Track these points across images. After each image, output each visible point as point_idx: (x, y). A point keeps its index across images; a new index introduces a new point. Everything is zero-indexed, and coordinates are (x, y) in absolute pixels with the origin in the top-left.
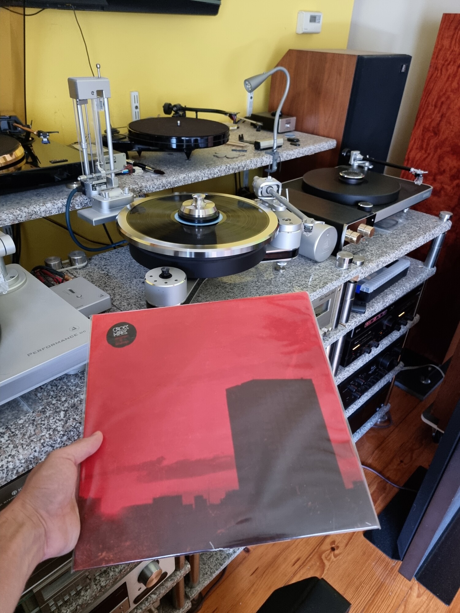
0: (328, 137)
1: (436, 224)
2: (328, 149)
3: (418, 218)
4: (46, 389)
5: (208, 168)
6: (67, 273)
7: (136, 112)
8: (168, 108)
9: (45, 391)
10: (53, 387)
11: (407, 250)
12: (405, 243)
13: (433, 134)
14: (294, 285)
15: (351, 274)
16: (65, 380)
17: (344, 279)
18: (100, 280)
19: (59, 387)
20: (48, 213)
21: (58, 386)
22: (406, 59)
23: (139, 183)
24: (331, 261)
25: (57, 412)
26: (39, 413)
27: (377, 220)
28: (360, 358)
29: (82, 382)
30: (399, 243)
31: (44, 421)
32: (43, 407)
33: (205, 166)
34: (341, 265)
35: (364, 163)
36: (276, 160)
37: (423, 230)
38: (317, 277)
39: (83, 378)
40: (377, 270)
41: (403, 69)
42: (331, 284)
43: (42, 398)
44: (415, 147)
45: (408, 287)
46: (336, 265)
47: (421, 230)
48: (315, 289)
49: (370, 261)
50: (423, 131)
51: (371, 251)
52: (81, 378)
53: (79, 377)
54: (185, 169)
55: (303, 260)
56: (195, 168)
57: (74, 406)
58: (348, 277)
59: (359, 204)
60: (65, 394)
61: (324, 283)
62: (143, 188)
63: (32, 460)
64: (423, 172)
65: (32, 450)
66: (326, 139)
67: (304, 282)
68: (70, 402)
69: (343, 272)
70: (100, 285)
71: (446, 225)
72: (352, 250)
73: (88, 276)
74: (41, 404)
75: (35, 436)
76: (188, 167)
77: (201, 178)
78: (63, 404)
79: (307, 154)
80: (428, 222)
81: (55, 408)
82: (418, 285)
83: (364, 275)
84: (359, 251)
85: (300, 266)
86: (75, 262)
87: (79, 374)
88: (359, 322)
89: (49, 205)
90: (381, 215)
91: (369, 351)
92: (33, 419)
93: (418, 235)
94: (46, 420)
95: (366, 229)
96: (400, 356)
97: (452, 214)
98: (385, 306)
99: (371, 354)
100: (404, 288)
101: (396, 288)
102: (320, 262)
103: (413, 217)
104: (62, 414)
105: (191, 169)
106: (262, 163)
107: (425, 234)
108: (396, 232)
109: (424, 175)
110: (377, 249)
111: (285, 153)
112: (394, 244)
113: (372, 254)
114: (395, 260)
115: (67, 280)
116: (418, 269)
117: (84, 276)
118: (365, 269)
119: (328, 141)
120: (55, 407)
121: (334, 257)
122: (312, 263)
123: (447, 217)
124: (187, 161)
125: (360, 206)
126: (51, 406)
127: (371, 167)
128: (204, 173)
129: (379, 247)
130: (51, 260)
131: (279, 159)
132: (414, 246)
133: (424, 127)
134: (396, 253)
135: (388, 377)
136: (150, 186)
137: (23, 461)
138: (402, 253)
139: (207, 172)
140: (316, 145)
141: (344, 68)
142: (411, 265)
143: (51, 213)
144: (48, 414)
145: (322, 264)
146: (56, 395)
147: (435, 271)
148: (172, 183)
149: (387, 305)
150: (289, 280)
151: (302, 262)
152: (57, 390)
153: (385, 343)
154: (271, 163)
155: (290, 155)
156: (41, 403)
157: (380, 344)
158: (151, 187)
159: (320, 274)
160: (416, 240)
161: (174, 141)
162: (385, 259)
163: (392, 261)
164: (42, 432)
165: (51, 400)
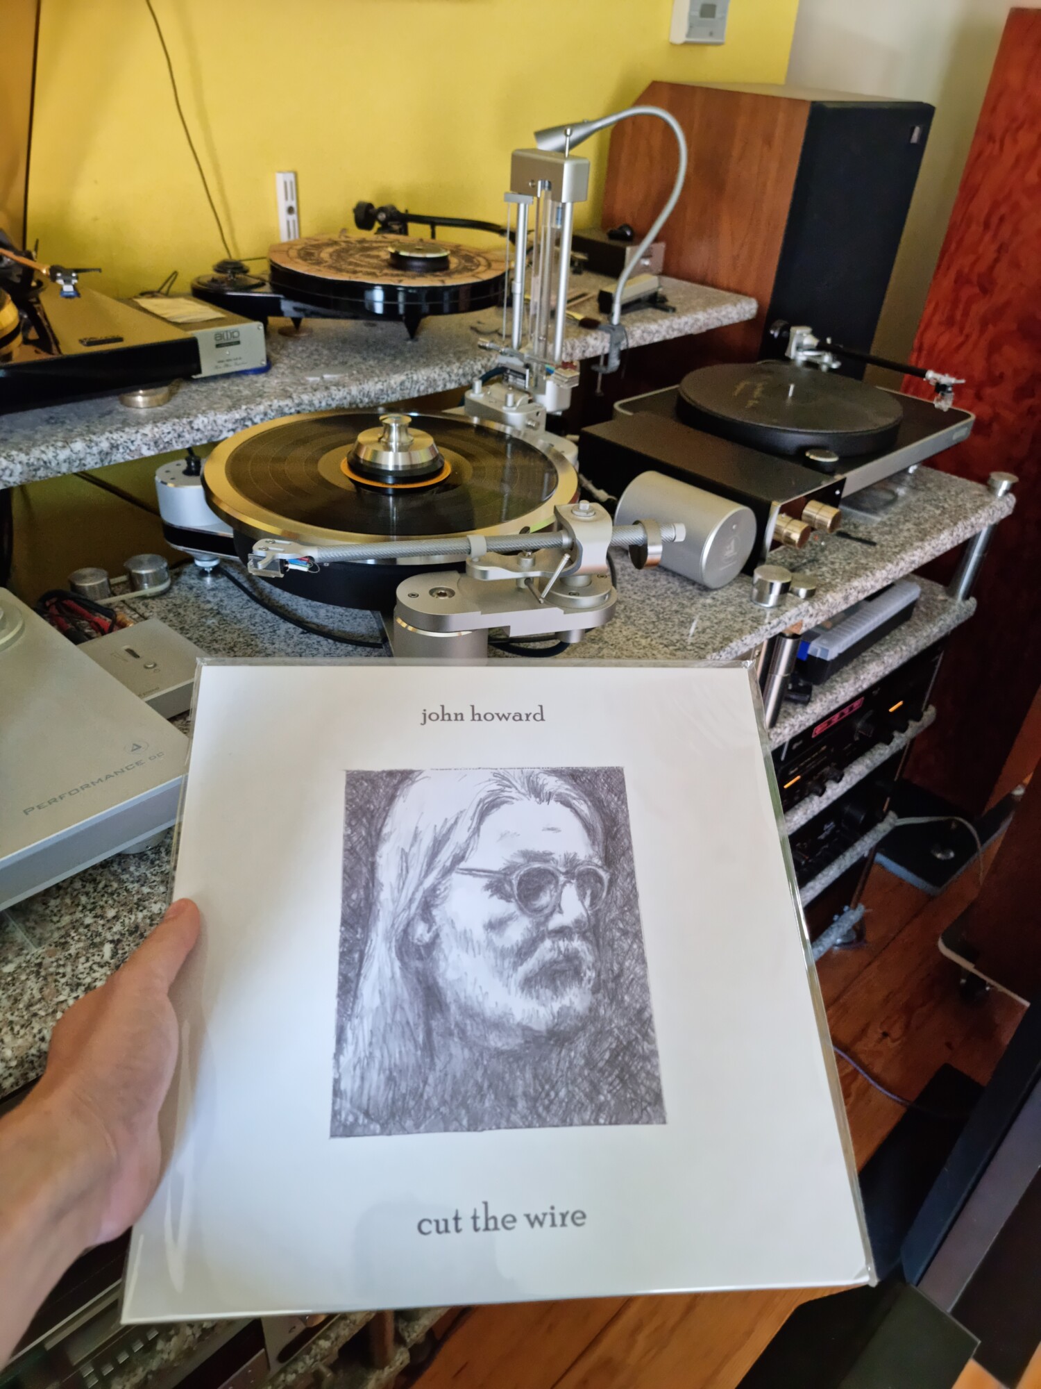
0: (738, 292)
1: (981, 501)
2: (737, 321)
3: (940, 488)
4: (69, 890)
5: (459, 359)
6: (122, 608)
7: (288, 222)
8: (365, 216)
9: (66, 894)
10: (88, 885)
11: (913, 562)
12: (908, 546)
13: (977, 290)
14: (653, 643)
15: (785, 618)
16: (115, 867)
17: (769, 629)
18: (202, 626)
19: (101, 885)
20: (77, 463)
21: (100, 882)
22: (921, 114)
23: (294, 396)
24: (740, 588)
25: (94, 945)
26: (52, 948)
27: (847, 491)
28: (800, 806)
29: (154, 873)
30: (896, 546)
31: (64, 966)
32: (62, 932)
33: (451, 355)
34: (761, 598)
35: (819, 356)
36: (618, 344)
37: (951, 517)
38: (708, 624)
39: (157, 862)
40: (844, 607)
41: (915, 138)
42: (739, 641)
43: (59, 911)
44: (936, 319)
45: (913, 646)
46: (751, 596)
47: (947, 516)
48: (702, 653)
49: (829, 587)
50: (956, 282)
51: (833, 563)
52: (152, 862)
53: (147, 859)
54: (405, 361)
55: (677, 583)
56: (427, 359)
57: (135, 930)
58: (779, 623)
59: (807, 454)
60: (115, 901)
61: (724, 639)
62: (303, 407)
63: (35, 1059)
64: (953, 380)
65: (35, 1036)
66: (734, 296)
67: (677, 637)
68: (127, 921)
69: (768, 613)
70: (201, 636)
71: (1002, 504)
72: (789, 560)
73: (171, 615)
74: (59, 925)
75: (43, 1003)
76: (412, 357)
77: (440, 383)
78: (108, 925)
79: (689, 332)
80: (961, 496)
81: (91, 936)
82: (936, 639)
83: (815, 620)
84: (805, 564)
85: (669, 597)
86: (141, 582)
87: (149, 853)
88: (800, 726)
89: (79, 446)
90: (856, 479)
91: (820, 791)
92: (39, 961)
93: (938, 527)
94: (69, 963)
95: (822, 513)
96: (888, 799)
97: (1015, 479)
98: (860, 690)
99: (824, 796)
100: (904, 648)
101: (886, 647)
102: (716, 589)
103: (929, 485)
104: (107, 949)
105: (418, 361)
106: (584, 351)
107: (955, 524)
108: (889, 519)
109: (955, 387)
110: (845, 560)
111: (638, 328)
112: (884, 549)
113: (834, 570)
114: (885, 584)
115: (122, 625)
116: (936, 604)
117: (163, 615)
118: (817, 607)
119: (739, 300)
120: (89, 934)
121: (747, 578)
122: (696, 592)
123: (1005, 485)
124: (409, 343)
125: (808, 458)
126: (81, 930)
127: (835, 366)
128: (449, 373)
129: (850, 555)
130: (84, 577)
131: (624, 342)
132: (929, 553)
133: (959, 275)
134: (888, 568)
135: (863, 846)
136: (320, 402)
137: (14, 1063)
138: (901, 569)
139: (455, 371)
140: (710, 311)
141: (779, 132)
142: (922, 593)
143: (84, 465)
144: (73, 951)
145: (720, 592)
146: (94, 903)
147: (974, 609)
148: (373, 395)
149: (865, 686)
150: (643, 631)
151: (674, 589)
152: (95, 891)
153: (857, 772)
154: (606, 351)
155: (649, 333)
156: (58, 922)
157: (846, 775)
158: (324, 404)
159: (716, 618)
160: (933, 538)
161: (378, 295)
162: (864, 584)
163: (878, 587)
164: (58, 992)
165: (81, 915)
